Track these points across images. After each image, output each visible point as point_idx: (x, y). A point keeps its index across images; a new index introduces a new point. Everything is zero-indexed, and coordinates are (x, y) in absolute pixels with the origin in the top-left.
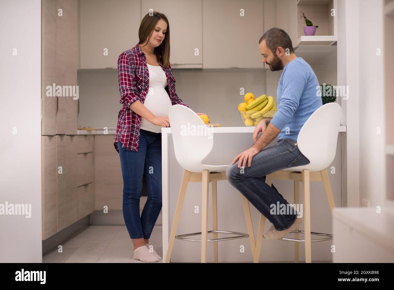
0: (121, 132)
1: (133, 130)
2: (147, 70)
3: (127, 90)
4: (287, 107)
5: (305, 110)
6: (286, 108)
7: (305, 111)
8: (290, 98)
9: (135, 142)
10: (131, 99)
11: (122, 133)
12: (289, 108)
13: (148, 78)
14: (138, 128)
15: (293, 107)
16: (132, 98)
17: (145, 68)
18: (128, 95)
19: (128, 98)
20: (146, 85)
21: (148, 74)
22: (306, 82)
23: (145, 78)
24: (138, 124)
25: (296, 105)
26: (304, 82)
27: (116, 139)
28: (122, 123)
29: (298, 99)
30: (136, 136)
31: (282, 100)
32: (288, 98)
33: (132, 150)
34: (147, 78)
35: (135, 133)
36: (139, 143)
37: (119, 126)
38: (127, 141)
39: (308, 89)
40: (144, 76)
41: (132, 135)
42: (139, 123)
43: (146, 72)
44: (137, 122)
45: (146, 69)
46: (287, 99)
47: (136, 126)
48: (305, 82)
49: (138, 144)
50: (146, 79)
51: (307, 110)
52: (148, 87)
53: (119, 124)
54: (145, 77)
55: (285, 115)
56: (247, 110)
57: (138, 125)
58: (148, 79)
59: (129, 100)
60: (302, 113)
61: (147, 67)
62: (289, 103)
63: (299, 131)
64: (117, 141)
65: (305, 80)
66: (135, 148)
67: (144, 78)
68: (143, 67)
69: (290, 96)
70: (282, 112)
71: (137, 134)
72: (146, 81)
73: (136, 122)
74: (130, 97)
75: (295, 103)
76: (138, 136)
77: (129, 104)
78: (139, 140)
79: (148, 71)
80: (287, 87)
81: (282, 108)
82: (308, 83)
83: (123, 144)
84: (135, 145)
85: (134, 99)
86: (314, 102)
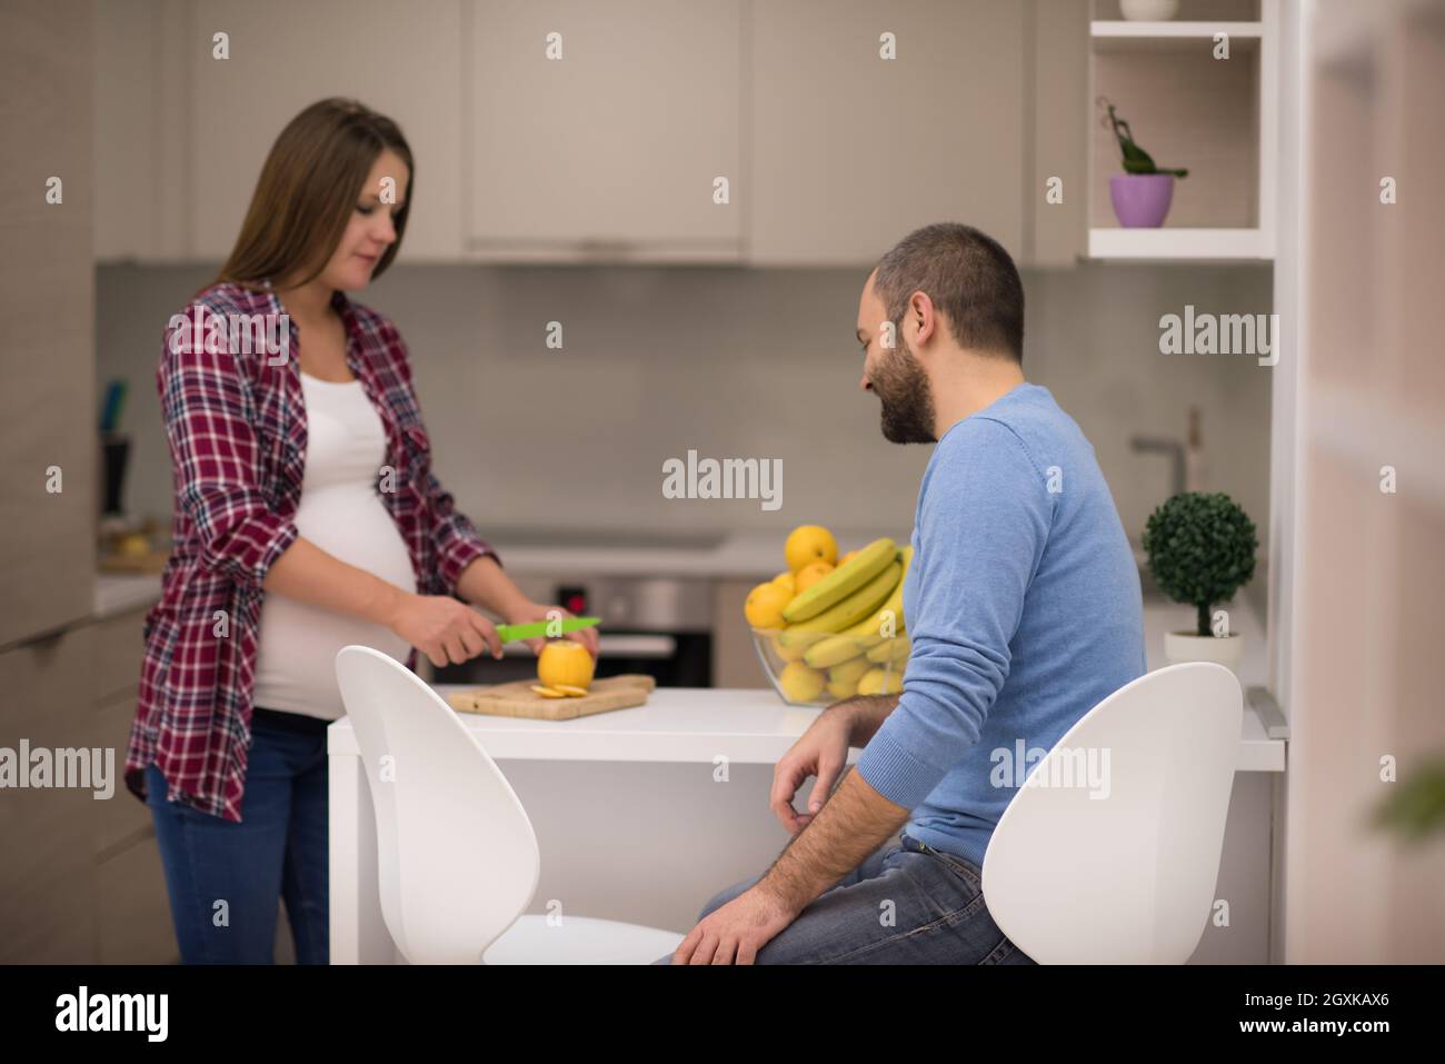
0: (160, 720)
1: (219, 717)
2: (302, 411)
3: (237, 496)
4: (945, 683)
5: (1034, 696)
6: (937, 692)
7: (1035, 703)
8: (960, 636)
9: (229, 774)
10: (263, 538)
11: (164, 726)
12: (950, 693)
13: (301, 455)
14: (241, 705)
15: (976, 682)
16: (272, 532)
17: (289, 396)
18: (247, 521)
19: (245, 538)
20: (284, 485)
21: (302, 436)
22: (1045, 530)
23: (288, 455)
24: (240, 682)
25: (994, 669)
26: (1031, 540)
27: (136, 751)
28: (164, 674)
29: (1005, 633)
30: (234, 742)
31: (918, 643)
32: (947, 632)
33: (213, 812)
34: (297, 455)
35: (230, 729)
36: (248, 779)
37: (149, 690)
38: (193, 766)
39: (1053, 579)
40: (282, 443)
41: (216, 737)
42: (246, 678)
43: (293, 421)
44: (236, 673)
45: (296, 405)
46: (944, 641)
47: (234, 696)
48: (1038, 536)
49: (239, 785)
50: (292, 460)
51: (1044, 692)
52: (297, 495)
53: (150, 678)
54: (287, 450)
55: (930, 732)
56: (788, 623)
57: (240, 690)
58: (302, 463)
59: (255, 545)
60: (1022, 711)
61: (302, 396)
62: (952, 661)
63: (999, 815)
64: (139, 765)
65: (1037, 526)
66: (228, 804)
67: (280, 454)
68: (282, 394)
69: (958, 625)
70: (916, 712)
71: (237, 733)
72: (291, 471)
73: (231, 676)
74: (260, 530)
75: (986, 661)
76: (243, 747)
77: (259, 565)
78: (248, 764)
79: (305, 419)
80: (943, 572)
81: (920, 693)
82: (1053, 541)
83: (173, 780)
84: (229, 789)
85: (283, 535)
86: (1082, 644)
